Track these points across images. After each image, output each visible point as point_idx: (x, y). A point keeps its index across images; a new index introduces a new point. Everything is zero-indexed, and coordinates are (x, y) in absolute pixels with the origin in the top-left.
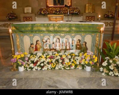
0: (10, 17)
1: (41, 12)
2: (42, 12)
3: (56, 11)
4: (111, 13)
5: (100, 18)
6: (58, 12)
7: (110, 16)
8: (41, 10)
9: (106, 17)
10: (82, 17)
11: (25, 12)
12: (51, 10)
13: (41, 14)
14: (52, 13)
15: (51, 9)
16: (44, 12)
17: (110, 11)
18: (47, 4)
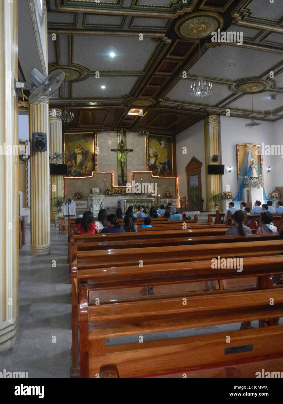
0: (79, 197)
1: (108, 192)
2: (110, 192)
3: (121, 191)
4: (169, 193)
5: (159, 197)
6: (123, 192)
7: (168, 195)
8: (108, 190)
9: (164, 196)
10: (144, 196)
11: (93, 192)
12: (116, 191)
13: (108, 194)
14: (117, 192)
15: (116, 189)
16: (111, 192)
17: (167, 191)
18: (112, 185)
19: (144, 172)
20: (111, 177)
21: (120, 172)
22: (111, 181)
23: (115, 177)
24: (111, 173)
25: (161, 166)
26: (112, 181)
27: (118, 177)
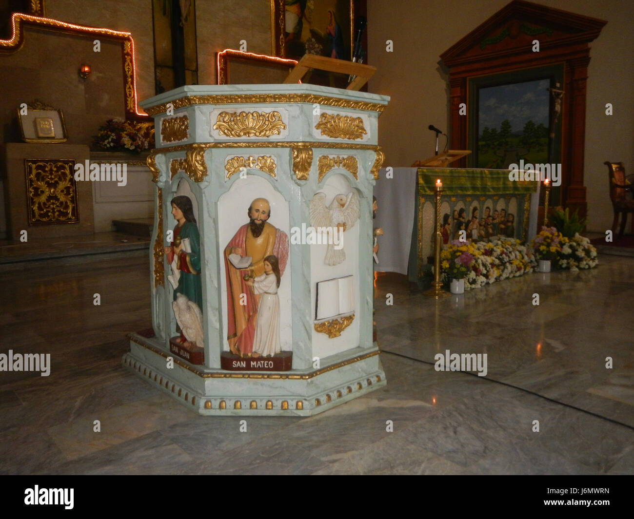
1: (120, 137)
18: (130, 105)
19: (268, 57)
20: (124, 61)
21: (165, 44)
22: (120, 80)
23: (142, 65)
24: (121, 41)
25: (316, 45)
26: (126, 82)
27: (157, 65)
